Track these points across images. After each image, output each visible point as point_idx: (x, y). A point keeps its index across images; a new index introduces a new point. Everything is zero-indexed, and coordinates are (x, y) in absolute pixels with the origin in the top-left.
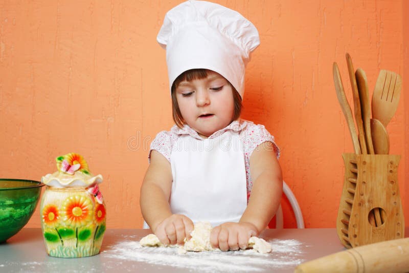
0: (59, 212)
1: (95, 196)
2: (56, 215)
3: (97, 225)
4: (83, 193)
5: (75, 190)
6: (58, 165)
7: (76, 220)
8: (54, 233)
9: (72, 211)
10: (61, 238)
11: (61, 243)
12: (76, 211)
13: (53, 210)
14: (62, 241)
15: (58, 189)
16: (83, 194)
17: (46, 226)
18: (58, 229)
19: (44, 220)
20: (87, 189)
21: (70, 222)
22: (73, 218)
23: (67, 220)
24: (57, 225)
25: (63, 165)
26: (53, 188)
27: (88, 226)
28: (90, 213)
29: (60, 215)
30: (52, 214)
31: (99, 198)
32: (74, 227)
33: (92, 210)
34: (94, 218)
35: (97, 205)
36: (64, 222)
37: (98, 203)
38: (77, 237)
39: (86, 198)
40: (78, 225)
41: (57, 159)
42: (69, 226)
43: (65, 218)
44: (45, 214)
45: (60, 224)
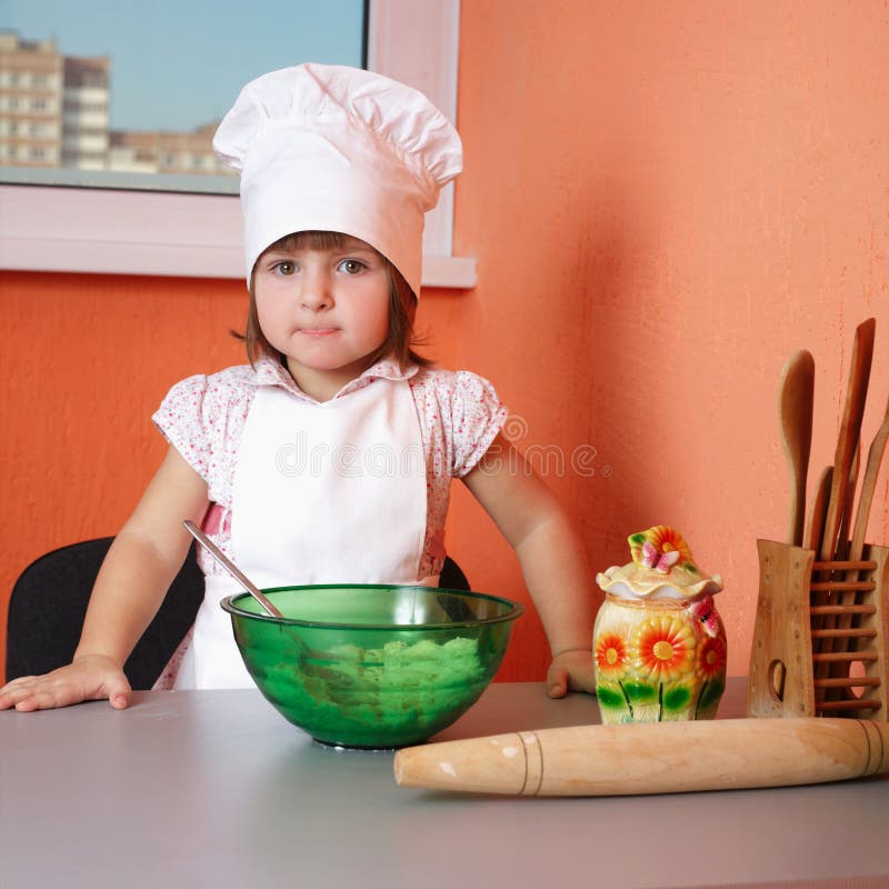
0: (628, 651)
1: (703, 621)
2: (621, 655)
3: (704, 679)
4: (678, 613)
5: (661, 605)
6: (633, 552)
7: (659, 668)
8: (616, 689)
9: (652, 649)
10: (628, 702)
11: (628, 713)
12: (660, 650)
13: (614, 643)
14: (631, 708)
15: (627, 602)
16: (676, 615)
17: (600, 674)
18: (624, 683)
19: (597, 662)
20: (686, 605)
21: (648, 670)
22: (654, 664)
23: (642, 667)
24: (622, 675)
25: (645, 553)
26: (617, 599)
27: (684, 681)
28: (690, 654)
29: (629, 655)
30: (613, 652)
31: (711, 624)
32: (655, 683)
33: (695, 648)
34: (698, 664)
35: (704, 640)
36: (635, 669)
37: (707, 635)
38: (661, 702)
39: (683, 624)
40: (663, 678)
41: (630, 540)
42: (645, 678)
43: (638, 663)
44: (600, 651)
45: (627, 674)
